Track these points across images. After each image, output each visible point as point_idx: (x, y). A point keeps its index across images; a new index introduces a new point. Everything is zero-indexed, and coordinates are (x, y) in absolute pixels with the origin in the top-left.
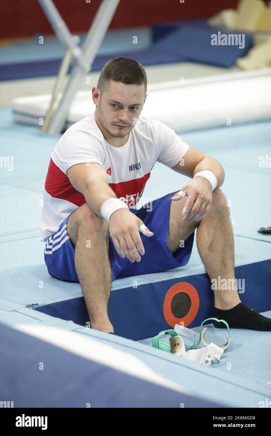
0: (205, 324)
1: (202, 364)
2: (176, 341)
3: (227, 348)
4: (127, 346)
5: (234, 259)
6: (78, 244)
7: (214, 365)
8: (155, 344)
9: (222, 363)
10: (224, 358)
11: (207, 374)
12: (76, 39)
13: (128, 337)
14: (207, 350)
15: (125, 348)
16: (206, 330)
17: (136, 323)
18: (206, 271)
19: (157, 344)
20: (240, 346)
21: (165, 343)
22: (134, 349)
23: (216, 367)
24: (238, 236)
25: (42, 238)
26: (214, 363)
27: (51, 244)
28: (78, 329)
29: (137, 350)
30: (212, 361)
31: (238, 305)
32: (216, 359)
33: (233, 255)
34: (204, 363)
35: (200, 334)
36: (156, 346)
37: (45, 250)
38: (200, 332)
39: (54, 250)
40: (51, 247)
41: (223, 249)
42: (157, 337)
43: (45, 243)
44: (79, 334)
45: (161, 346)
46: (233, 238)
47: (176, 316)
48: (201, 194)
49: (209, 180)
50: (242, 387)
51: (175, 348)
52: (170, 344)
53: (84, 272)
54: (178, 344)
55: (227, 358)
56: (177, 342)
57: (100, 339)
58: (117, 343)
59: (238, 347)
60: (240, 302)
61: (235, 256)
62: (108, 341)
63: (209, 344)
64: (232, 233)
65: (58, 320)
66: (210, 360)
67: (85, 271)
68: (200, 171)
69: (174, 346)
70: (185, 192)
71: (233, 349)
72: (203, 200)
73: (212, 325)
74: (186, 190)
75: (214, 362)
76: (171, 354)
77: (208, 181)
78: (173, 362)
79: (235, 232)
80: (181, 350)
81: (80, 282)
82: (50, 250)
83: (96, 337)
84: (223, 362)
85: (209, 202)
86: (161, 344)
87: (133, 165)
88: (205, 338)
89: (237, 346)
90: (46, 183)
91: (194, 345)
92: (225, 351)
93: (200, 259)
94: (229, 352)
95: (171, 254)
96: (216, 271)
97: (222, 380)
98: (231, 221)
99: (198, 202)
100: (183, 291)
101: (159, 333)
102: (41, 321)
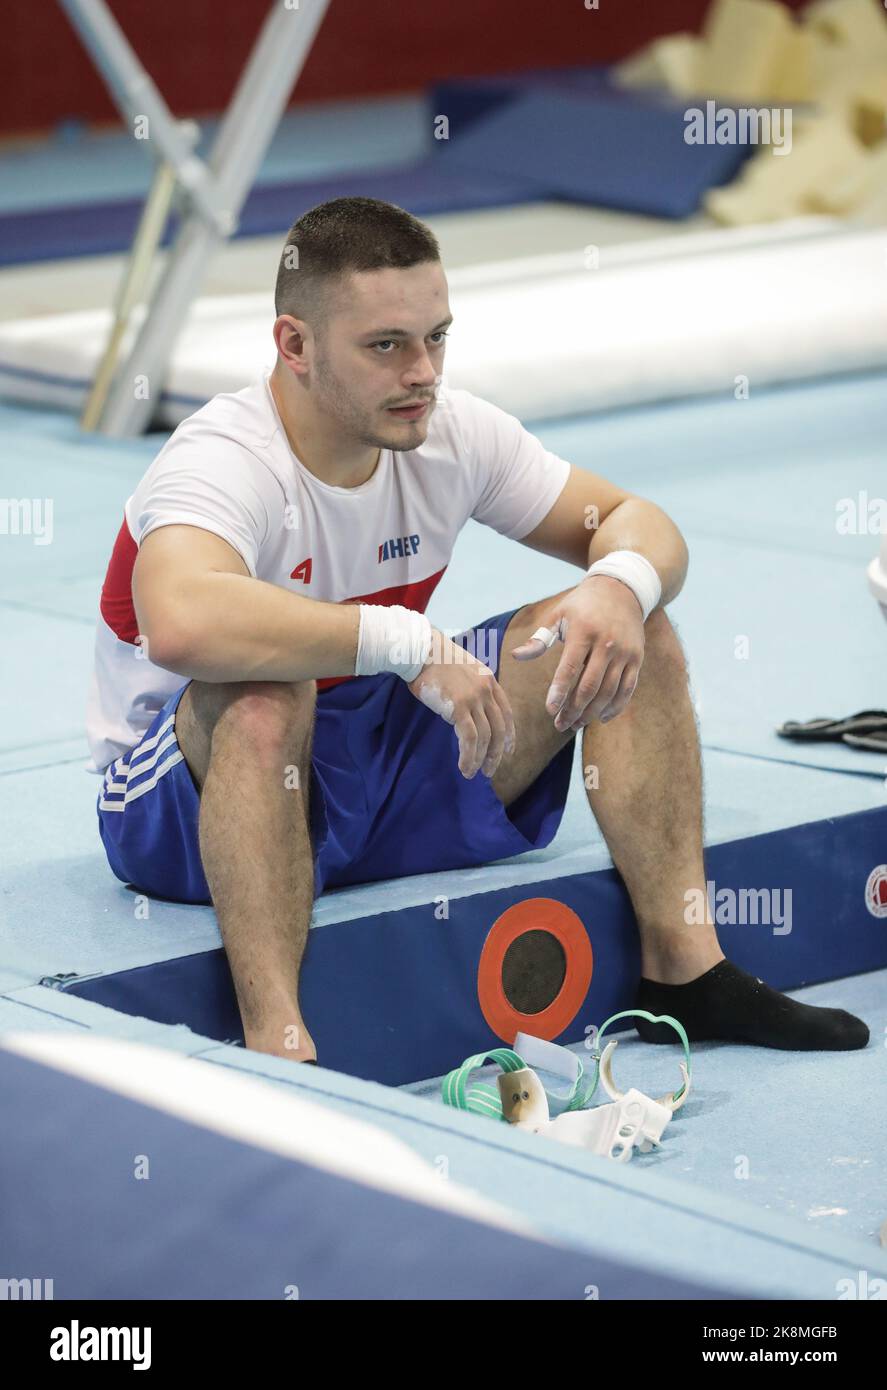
0: (610, 1031)
1: (604, 1156)
2: (519, 1087)
3: (683, 1107)
4: (361, 1103)
5: (701, 821)
6: (211, 781)
7: (641, 1159)
8: (453, 1096)
9: (667, 1154)
10: (675, 1136)
11: (618, 1188)
12: (189, 130)
13: (366, 1076)
14: (618, 1111)
15: (357, 1107)
16: (616, 1048)
17: (392, 1030)
18: (613, 861)
19: (457, 1097)
20: (724, 1097)
21: (484, 1094)
22: (383, 1110)
23: (648, 1165)
24: (715, 749)
25: (92, 765)
26: (642, 1153)
27: (121, 779)
28: (204, 1051)
29: (394, 1113)
30: (634, 1147)
31: (715, 968)
32: (647, 1141)
33: (701, 810)
34: (610, 1152)
35: (595, 1061)
36: (457, 1102)
37: (103, 799)
38: (595, 1055)
39: (130, 796)
40: (121, 788)
41: (666, 791)
42: (456, 1075)
43: (100, 779)
44: (208, 1066)
45: (470, 1100)
46: (698, 756)
47: (518, 1008)
48: (604, 635)
49: (631, 586)
50: (729, 1225)
51: (516, 1108)
52: (499, 1094)
53: (229, 871)
54: (526, 1095)
55: (684, 1137)
56: (524, 1088)
57: (278, 1083)
58: (330, 1095)
59: (717, 1101)
60: (723, 957)
61: (707, 814)
62: (301, 1086)
63: (624, 1092)
64: (696, 740)
65: (141, 1023)
66: (627, 1143)
67: (233, 868)
68: (601, 556)
69: (512, 1102)
70: (555, 628)
71: (700, 1109)
72: (614, 654)
73: (634, 1033)
74: (558, 623)
75: (644, 1151)
76: (504, 1126)
77: (629, 588)
78: (510, 1151)
79: (706, 737)
80: (535, 1115)
81: (215, 900)
82: (120, 797)
83: (264, 1075)
84: (670, 1150)
85: (633, 659)
86: (472, 1095)
87: (392, 542)
88: (613, 1074)
89: (715, 1099)
90: (105, 594)
91: (575, 1097)
92: (677, 1115)
93: (595, 825)
94: (688, 1117)
95: (502, 810)
96: (645, 861)
97: (665, 1203)
98: (692, 701)
99: (596, 662)
100: (542, 928)
101: (464, 1060)
102: (88, 1027)
